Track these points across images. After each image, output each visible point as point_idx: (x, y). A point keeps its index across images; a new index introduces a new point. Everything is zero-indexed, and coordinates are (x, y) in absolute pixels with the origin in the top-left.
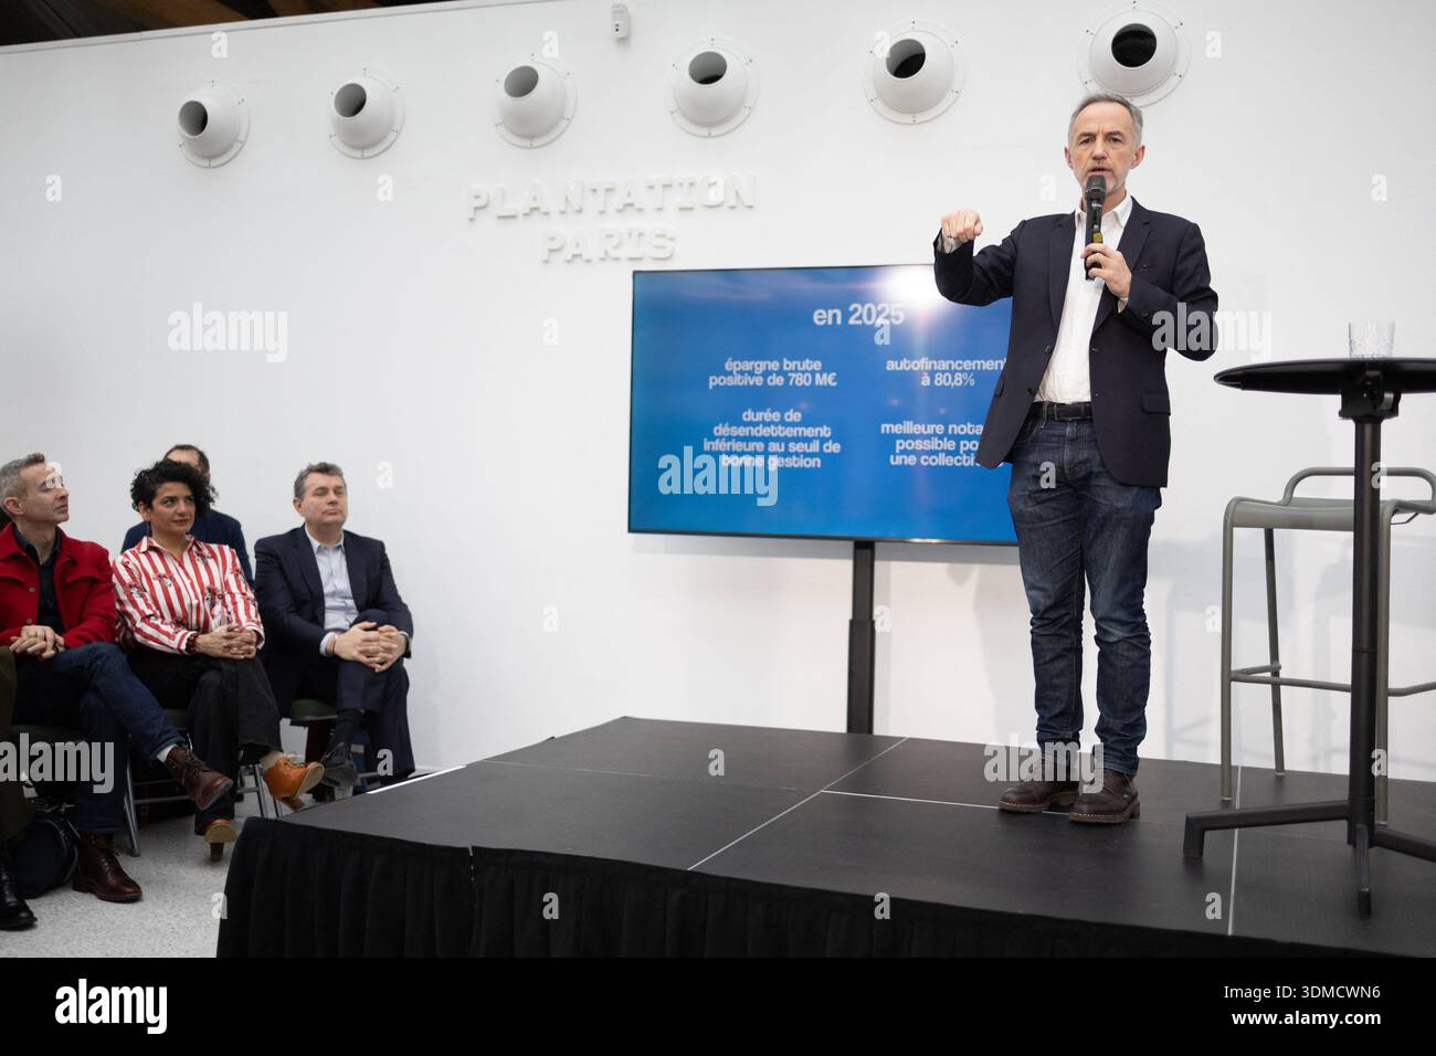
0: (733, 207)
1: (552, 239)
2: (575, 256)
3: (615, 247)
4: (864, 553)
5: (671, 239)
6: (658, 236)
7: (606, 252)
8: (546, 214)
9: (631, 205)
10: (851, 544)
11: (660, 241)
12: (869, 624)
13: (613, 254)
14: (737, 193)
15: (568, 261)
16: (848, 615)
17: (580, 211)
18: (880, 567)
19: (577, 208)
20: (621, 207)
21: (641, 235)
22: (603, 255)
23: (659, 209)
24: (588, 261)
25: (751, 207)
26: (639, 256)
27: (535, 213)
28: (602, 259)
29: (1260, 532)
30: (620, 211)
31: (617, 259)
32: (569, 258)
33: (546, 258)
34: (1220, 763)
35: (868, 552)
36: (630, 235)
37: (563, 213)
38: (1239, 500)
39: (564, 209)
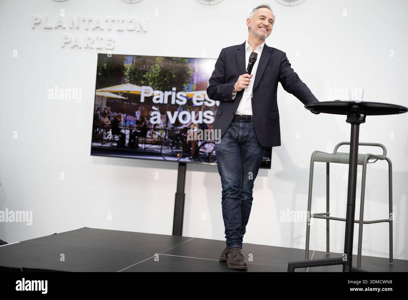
0: (139, 32)
1: (66, 38)
2: (75, 46)
3: (92, 43)
4: (182, 168)
5: (114, 42)
6: (109, 40)
7: (88, 45)
8: (64, 28)
9: (99, 27)
10: (177, 164)
11: (110, 43)
12: (183, 195)
13: (90, 46)
14: (141, 26)
15: (72, 48)
16: (175, 191)
17: (78, 28)
18: (188, 173)
19: (77, 27)
20: (94, 28)
21: (102, 39)
22: (86, 46)
23: (110, 30)
24: (80, 48)
25: (145, 32)
26: (101, 48)
27: (60, 28)
28: (86, 48)
29: (325, 164)
30: (94, 29)
31: (92, 48)
32: (73, 46)
33: (63, 45)
34: (305, 249)
35: (184, 167)
36: (98, 39)
37: (71, 28)
38: (317, 152)
39: (71, 27)
